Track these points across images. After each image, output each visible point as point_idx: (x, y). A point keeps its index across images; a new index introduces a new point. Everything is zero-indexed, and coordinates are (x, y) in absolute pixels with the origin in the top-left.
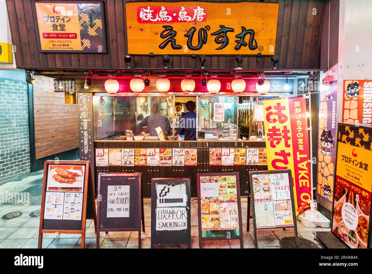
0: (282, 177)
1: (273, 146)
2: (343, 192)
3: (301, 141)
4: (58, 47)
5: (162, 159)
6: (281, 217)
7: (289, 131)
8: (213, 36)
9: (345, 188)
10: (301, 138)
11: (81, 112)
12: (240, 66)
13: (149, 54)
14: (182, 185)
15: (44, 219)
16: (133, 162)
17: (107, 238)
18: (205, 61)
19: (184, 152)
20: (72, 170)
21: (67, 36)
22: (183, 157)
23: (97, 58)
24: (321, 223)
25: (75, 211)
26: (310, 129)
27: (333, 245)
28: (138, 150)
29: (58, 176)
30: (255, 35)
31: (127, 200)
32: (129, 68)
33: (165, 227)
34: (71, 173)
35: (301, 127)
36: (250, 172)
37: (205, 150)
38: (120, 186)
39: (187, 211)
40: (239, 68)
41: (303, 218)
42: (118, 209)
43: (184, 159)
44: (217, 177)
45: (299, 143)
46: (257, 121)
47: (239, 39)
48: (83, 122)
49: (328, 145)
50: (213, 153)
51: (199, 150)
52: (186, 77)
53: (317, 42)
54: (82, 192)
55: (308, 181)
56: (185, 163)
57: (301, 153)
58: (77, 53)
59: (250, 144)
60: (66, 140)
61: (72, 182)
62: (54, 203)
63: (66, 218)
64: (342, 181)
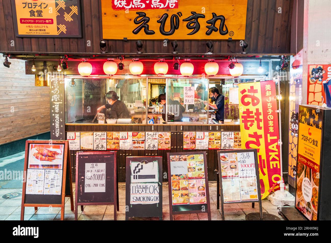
0: (248, 156)
1: (247, 128)
2: (302, 168)
3: (271, 123)
4: (34, 32)
5: (135, 143)
6: (247, 192)
7: (260, 114)
8: (185, 22)
9: (304, 165)
10: (271, 120)
11: (53, 94)
12: (210, 51)
13: (123, 39)
14: (154, 162)
15: (26, 194)
16: (105, 145)
17: (83, 214)
18: (176, 46)
19: (157, 135)
20: (52, 149)
21: (44, 21)
22: (157, 141)
23: (72, 42)
24: (289, 201)
25: (55, 187)
26: (279, 111)
27: (293, 217)
28: (110, 133)
29: (38, 154)
30: (226, 21)
31: (103, 177)
32: (104, 52)
33: (138, 201)
34: (51, 152)
35: (271, 109)
36: (218, 151)
37: (178, 133)
38: (97, 163)
39: (159, 187)
40: (210, 53)
41: (273, 197)
42: (95, 184)
43: (157, 143)
44: (186, 156)
45: (269, 125)
46: (232, 103)
47: (210, 25)
48: (54, 105)
49: (296, 127)
50: (187, 136)
51: (172, 133)
52: (159, 60)
53: (287, 26)
54: (62, 168)
55: (278, 162)
56: (159, 147)
57: (272, 135)
58: (53, 38)
59: (225, 128)
60: (25, 125)
61: (51, 160)
62: (35, 179)
63: (46, 192)
64: (302, 158)
